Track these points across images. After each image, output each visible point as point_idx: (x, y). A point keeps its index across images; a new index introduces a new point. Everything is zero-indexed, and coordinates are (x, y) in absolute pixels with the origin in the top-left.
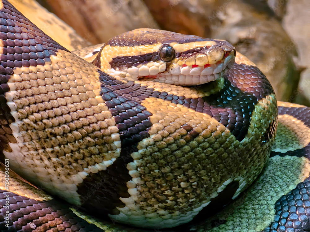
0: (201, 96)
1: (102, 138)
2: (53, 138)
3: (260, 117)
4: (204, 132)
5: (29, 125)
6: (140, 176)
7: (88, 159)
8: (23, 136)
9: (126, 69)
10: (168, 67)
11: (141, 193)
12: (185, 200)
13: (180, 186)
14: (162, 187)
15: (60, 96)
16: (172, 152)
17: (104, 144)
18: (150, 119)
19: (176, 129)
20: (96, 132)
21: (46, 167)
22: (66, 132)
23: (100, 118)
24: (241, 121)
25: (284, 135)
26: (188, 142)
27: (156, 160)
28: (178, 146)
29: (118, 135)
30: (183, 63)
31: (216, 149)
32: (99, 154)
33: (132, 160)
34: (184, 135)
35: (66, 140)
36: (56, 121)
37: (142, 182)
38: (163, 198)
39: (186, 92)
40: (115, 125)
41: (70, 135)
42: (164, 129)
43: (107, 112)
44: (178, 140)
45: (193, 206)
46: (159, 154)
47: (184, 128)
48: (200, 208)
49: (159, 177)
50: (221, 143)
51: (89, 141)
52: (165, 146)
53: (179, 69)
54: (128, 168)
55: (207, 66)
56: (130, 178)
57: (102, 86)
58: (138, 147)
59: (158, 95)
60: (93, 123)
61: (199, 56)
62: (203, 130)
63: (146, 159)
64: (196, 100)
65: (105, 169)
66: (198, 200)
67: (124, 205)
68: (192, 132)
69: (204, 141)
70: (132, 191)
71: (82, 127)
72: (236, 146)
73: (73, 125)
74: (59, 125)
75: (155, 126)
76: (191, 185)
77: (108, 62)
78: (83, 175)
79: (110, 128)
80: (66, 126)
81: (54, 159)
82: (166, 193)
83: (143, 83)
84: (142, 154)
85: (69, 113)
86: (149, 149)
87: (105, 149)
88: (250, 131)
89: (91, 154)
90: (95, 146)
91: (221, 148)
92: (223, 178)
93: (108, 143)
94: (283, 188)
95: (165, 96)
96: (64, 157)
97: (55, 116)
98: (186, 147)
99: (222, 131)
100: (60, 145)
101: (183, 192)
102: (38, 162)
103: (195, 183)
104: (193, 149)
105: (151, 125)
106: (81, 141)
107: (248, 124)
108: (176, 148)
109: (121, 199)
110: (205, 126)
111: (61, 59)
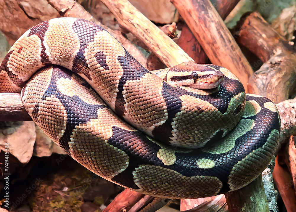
0: (208, 94)
1: (160, 111)
2: (140, 111)
3: (233, 103)
4: (206, 110)
5: (131, 105)
6: (177, 128)
7: (154, 120)
8: (129, 110)
9: (177, 81)
10: (195, 82)
11: (178, 136)
12: (198, 139)
13: (195, 133)
14: (187, 133)
15: (144, 93)
16: (191, 118)
17: (161, 114)
18: (182, 104)
19: (193, 108)
20: (157, 109)
21: (139, 123)
22: (145, 108)
23: (159, 103)
24: (224, 105)
25: (249, 110)
26: (198, 114)
27: (184, 122)
28: (193, 116)
29: (167, 110)
30: (201, 81)
31: (211, 117)
32: (159, 118)
33: (173, 121)
34: (197, 111)
35: (145, 112)
36: (141, 103)
37: (178, 131)
38: (188, 138)
39: (201, 92)
40: (166, 106)
41: (147, 109)
42: (187, 108)
43: (163, 100)
44: (194, 113)
45: (202, 141)
46: (185, 119)
47: (197, 108)
48: (206, 142)
49: (185, 129)
50: (214, 115)
51: (154, 113)
52: (187, 116)
53: (200, 83)
54: (171, 124)
55: (211, 83)
56: (173, 129)
57: (163, 89)
58: (175, 116)
59: (188, 94)
60: (156, 105)
61: (208, 78)
62: (206, 109)
63: (179, 121)
64: (205, 96)
65: (162, 125)
66: (204, 139)
67: (172, 140)
68: (200, 110)
69: (206, 114)
70: (174, 135)
71: (152, 106)
72: (221, 116)
73: (148, 105)
74: (142, 105)
75: (183, 107)
76: (200, 133)
77: (170, 78)
78: (153, 127)
79: (163, 107)
80: (145, 106)
81: (141, 120)
82: (189, 136)
83: (184, 88)
84: (177, 119)
85: (146, 100)
86: (180, 117)
87: (161, 116)
88: (228, 110)
89: (156, 119)
90: (157, 115)
91: (214, 117)
92: (215, 130)
93: (162, 114)
94: (241, 133)
95: (192, 94)
96: (145, 119)
97: (141, 101)
98: (197, 116)
99: (214, 110)
100: (143, 114)
101: (197, 135)
102: (136, 121)
103: (202, 132)
104: (200, 117)
105: (182, 106)
106: (151, 112)
107: (227, 106)
108: (193, 117)
109: (170, 138)
110: (206, 108)
111: (147, 77)
